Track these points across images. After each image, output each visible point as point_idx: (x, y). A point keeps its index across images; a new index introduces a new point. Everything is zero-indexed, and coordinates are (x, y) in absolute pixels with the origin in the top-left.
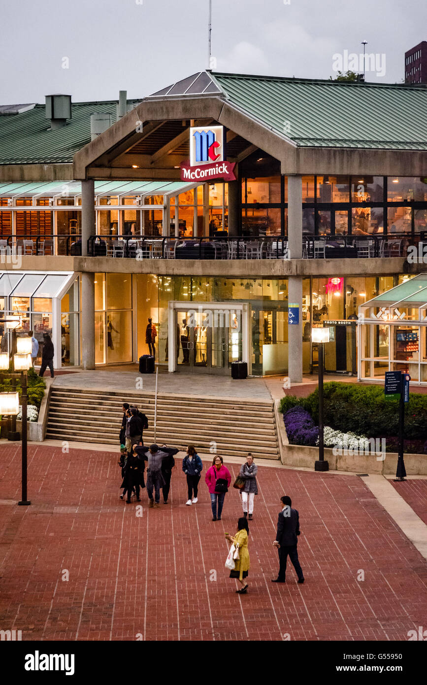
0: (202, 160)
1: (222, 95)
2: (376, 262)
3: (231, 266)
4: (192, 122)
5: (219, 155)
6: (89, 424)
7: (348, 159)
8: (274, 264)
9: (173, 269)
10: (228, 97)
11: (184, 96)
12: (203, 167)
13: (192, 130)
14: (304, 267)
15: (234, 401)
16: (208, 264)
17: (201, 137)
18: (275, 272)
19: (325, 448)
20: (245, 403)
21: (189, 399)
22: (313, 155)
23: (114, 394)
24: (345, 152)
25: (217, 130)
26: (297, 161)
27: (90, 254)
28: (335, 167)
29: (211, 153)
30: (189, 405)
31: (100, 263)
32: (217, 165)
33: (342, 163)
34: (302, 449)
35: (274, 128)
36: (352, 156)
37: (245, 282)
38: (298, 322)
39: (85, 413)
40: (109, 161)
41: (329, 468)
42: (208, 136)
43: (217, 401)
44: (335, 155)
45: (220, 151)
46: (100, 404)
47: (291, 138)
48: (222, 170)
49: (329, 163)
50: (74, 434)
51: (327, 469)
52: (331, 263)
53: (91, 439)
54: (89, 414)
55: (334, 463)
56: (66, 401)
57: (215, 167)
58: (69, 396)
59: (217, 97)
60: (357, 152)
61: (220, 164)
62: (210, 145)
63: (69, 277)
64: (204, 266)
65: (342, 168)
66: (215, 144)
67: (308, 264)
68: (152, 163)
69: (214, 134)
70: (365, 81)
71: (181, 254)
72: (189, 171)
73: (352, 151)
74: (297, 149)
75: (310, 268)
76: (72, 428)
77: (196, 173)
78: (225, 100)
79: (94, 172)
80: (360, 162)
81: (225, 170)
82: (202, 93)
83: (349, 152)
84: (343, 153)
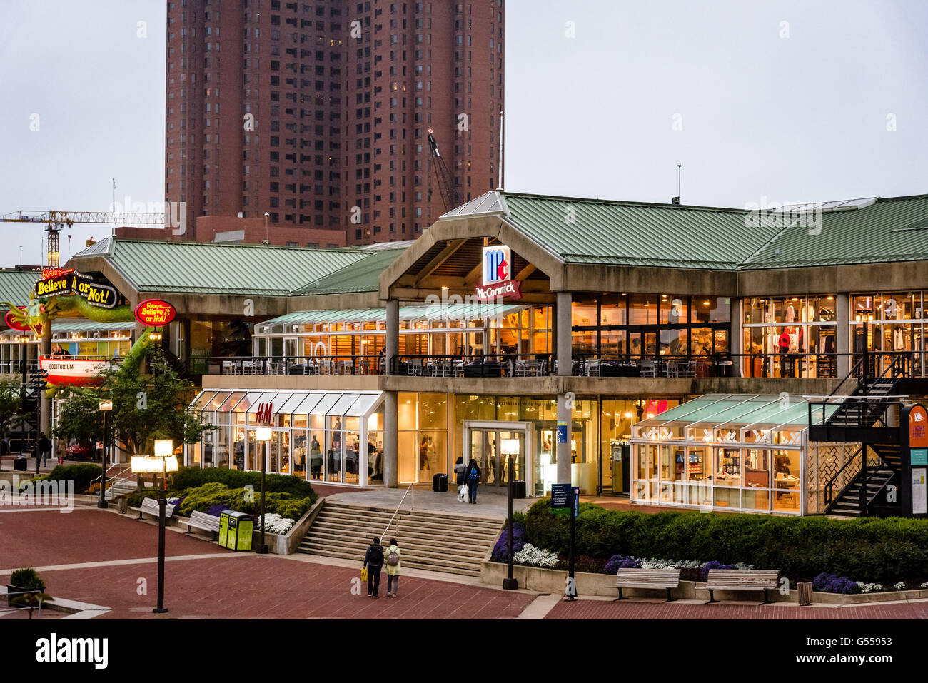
0: (492, 279)
1: (503, 213)
2: (659, 382)
3: (508, 384)
4: (485, 240)
5: (507, 274)
6: (338, 539)
7: (625, 275)
8: (544, 381)
9: (459, 387)
10: (509, 215)
11: (471, 215)
12: (494, 286)
13: (485, 250)
14: (573, 384)
15: (473, 518)
16: (489, 382)
17: (492, 255)
18: (544, 389)
19: (514, 565)
20: (482, 520)
21: (436, 516)
22: (584, 271)
23: (374, 509)
24: (621, 269)
25: (505, 249)
26: (564, 276)
27: (393, 373)
28: (609, 284)
29: (500, 272)
30: (433, 521)
31: (399, 381)
32: (505, 284)
33: (618, 278)
34: (497, 567)
35: (546, 244)
36: (630, 274)
37: (546, 402)
38: (566, 440)
39: (341, 528)
40: (417, 282)
41: (518, 586)
42: (497, 255)
43: (460, 518)
44: (609, 271)
45: (507, 270)
46: (358, 519)
47: (561, 255)
48: (509, 289)
49: (603, 279)
50: (322, 548)
51: (516, 588)
52: (604, 381)
53: (332, 553)
54: (344, 528)
55: (524, 581)
56: (331, 516)
57: (504, 286)
58: (336, 511)
59: (498, 215)
60: (635, 270)
61: (508, 282)
62: (499, 264)
63: (379, 396)
64: (485, 384)
65: (618, 285)
66: (504, 263)
67: (577, 382)
68: (464, 285)
69: (503, 254)
70: (680, 203)
71: (468, 372)
72: (482, 290)
73: (630, 268)
74: (564, 265)
75: (579, 386)
76: (322, 543)
77: (487, 292)
78: (504, 218)
79: (400, 293)
80: (640, 280)
81: (512, 289)
82: (486, 212)
83: (626, 270)
84: (619, 271)
